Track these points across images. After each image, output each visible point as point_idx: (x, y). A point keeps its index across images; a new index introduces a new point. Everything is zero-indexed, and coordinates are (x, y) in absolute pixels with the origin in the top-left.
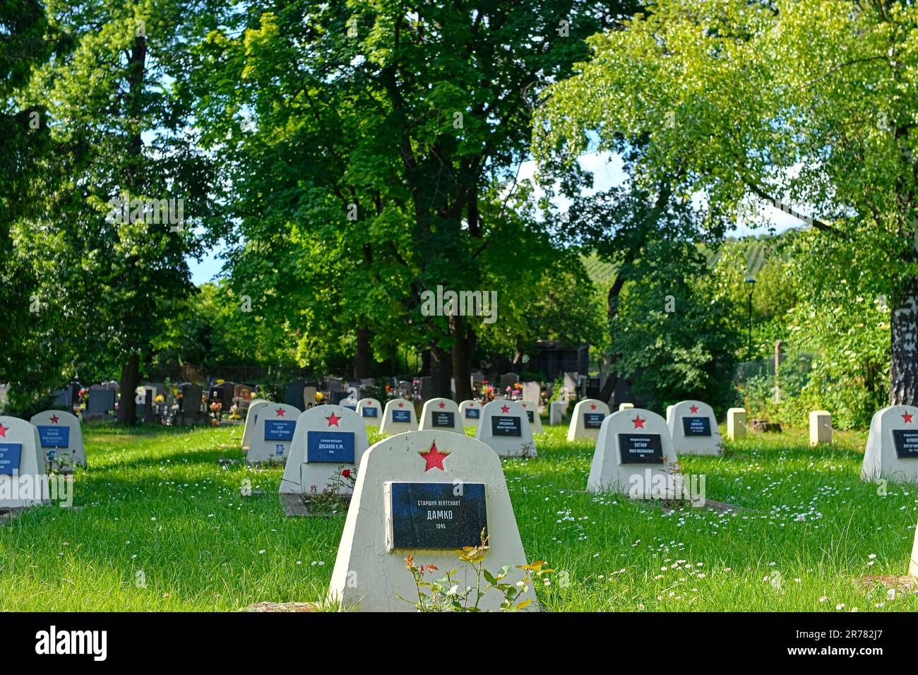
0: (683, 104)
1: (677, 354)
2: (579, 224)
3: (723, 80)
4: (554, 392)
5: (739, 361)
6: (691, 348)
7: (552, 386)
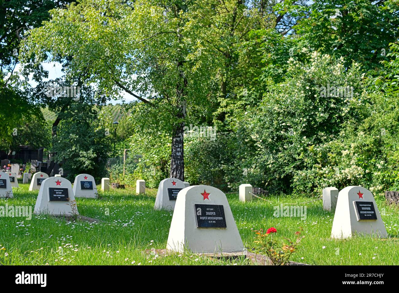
0: (88, 44)
1: (82, 153)
2: (41, 93)
3: (106, 35)
4: (26, 169)
5: (109, 157)
6: (88, 151)
7: (25, 166)
